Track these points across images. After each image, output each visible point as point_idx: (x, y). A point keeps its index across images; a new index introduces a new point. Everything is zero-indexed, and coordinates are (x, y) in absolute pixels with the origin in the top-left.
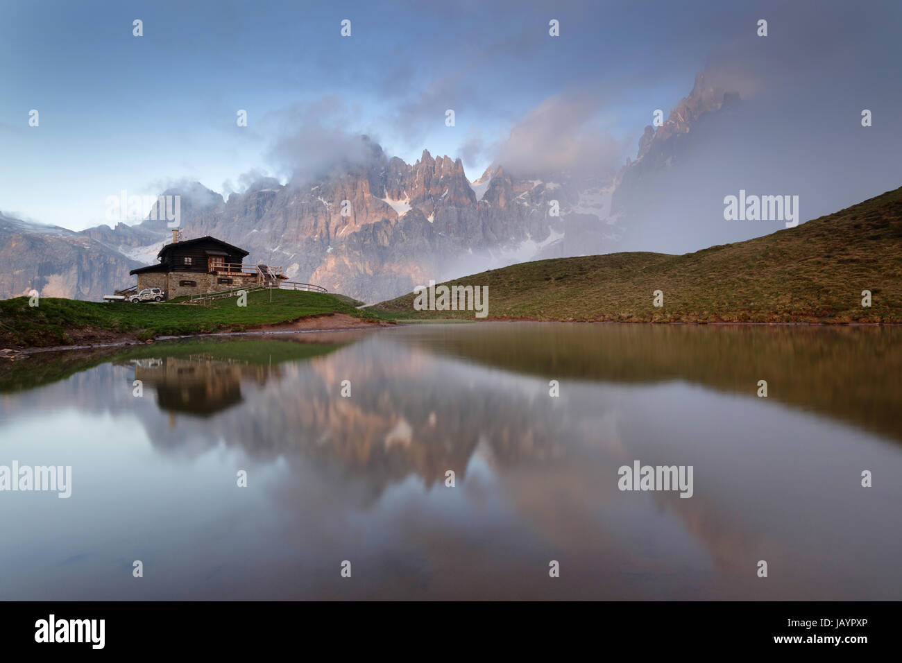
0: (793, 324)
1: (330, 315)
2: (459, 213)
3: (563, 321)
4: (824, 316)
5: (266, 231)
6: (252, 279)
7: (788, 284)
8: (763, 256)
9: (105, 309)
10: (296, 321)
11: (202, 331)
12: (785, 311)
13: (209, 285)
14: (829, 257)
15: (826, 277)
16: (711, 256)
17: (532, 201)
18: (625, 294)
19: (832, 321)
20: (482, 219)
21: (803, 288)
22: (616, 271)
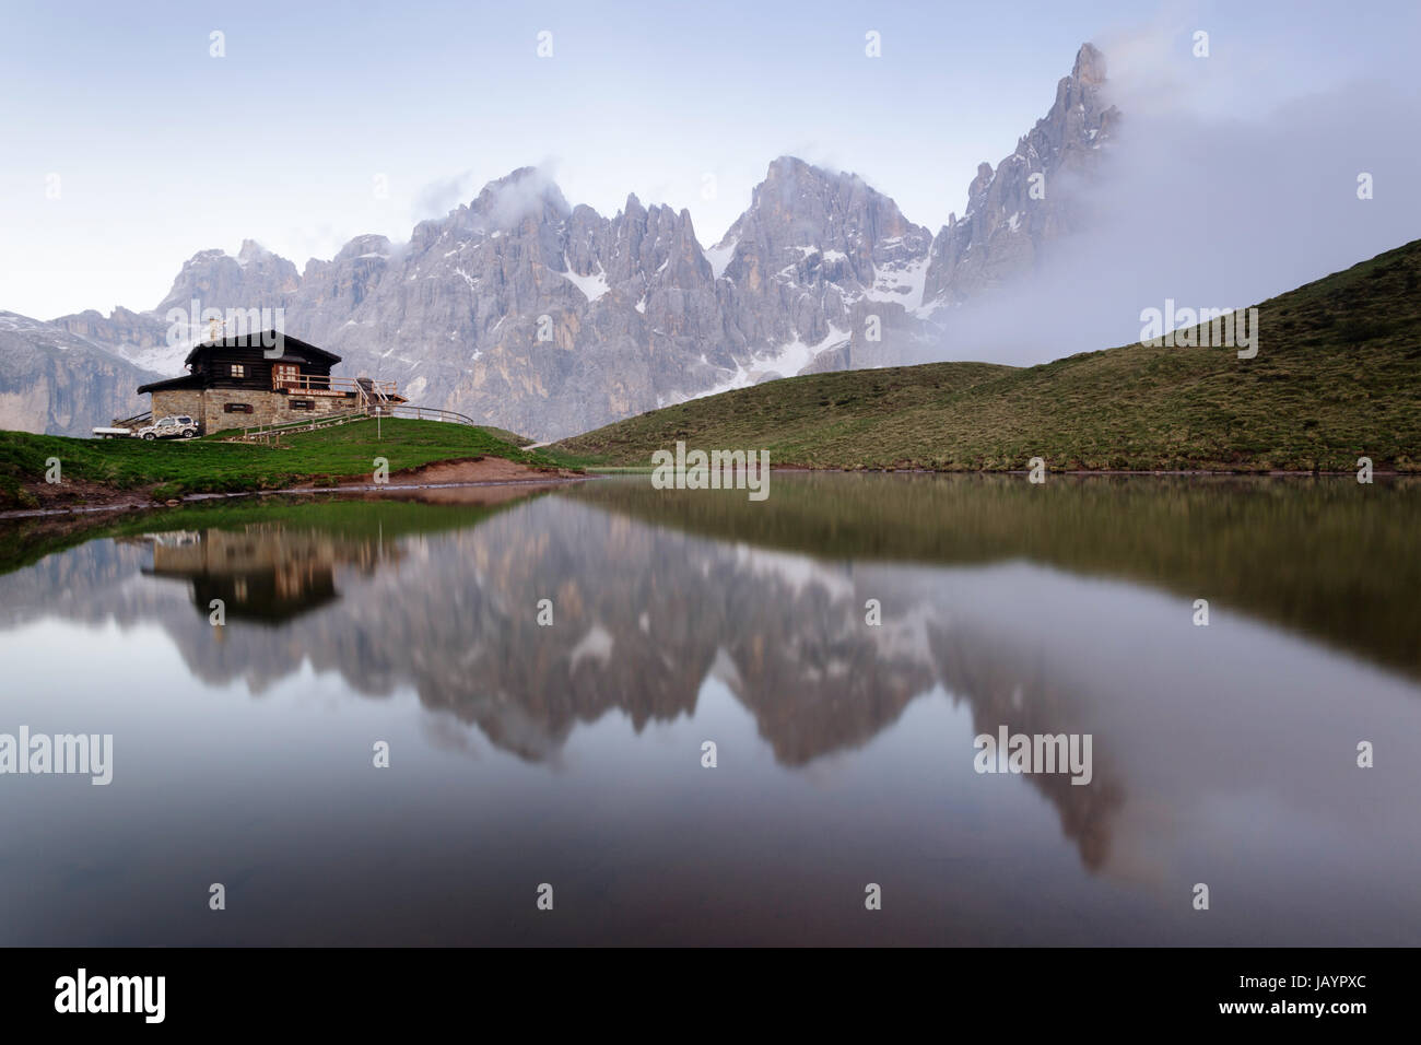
0: (1190, 473)
1: (477, 460)
2: (686, 297)
3: (847, 470)
4: (1234, 461)
5: (371, 323)
6: (349, 401)
7: (1184, 412)
8: (1150, 370)
9: (96, 451)
10: (422, 469)
11: (264, 485)
12: (1179, 454)
13: (275, 411)
14: (1245, 371)
15: (1241, 402)
16: (1072, 370)
17: (801, 279)
18: (943, 428)
19: (1247, 467)
20: (723, 307)
21: (1206, 418)
22: (929, 391)
